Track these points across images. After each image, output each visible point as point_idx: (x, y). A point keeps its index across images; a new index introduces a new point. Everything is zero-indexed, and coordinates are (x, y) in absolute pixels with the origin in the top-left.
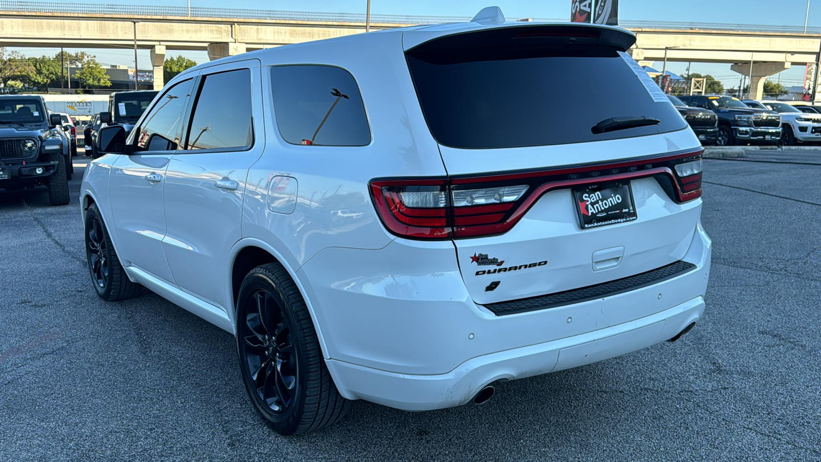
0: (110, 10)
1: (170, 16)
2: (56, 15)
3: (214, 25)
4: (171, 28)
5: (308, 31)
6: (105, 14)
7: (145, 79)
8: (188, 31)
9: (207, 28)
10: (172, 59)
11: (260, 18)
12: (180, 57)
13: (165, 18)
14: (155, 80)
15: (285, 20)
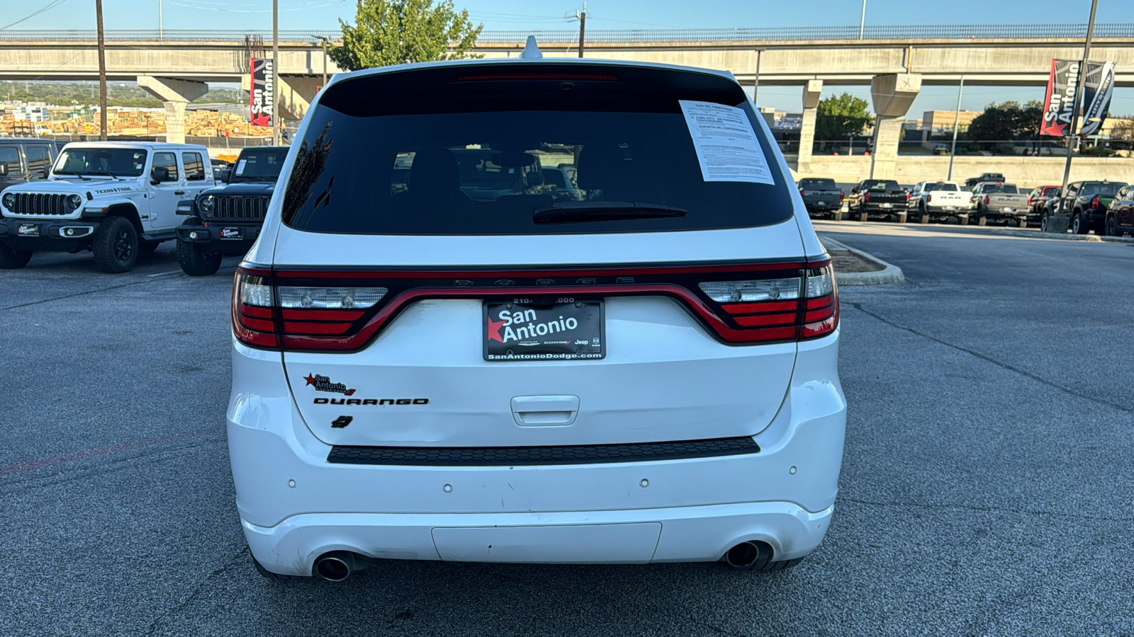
0: (743, 35)
1: (819, 40)
2: (674, 45)
3: (879, 50)
4: (819, 56)
5: (1023, 54)
6: (734, 41)
7: (794, 126)
8: (840, 60)
9: (868, 54)
10: (834, 99)
11: (947, 37)
12: (845, 95)
13: (811, 43)
14: (803, 128)
15: (987, 38)
